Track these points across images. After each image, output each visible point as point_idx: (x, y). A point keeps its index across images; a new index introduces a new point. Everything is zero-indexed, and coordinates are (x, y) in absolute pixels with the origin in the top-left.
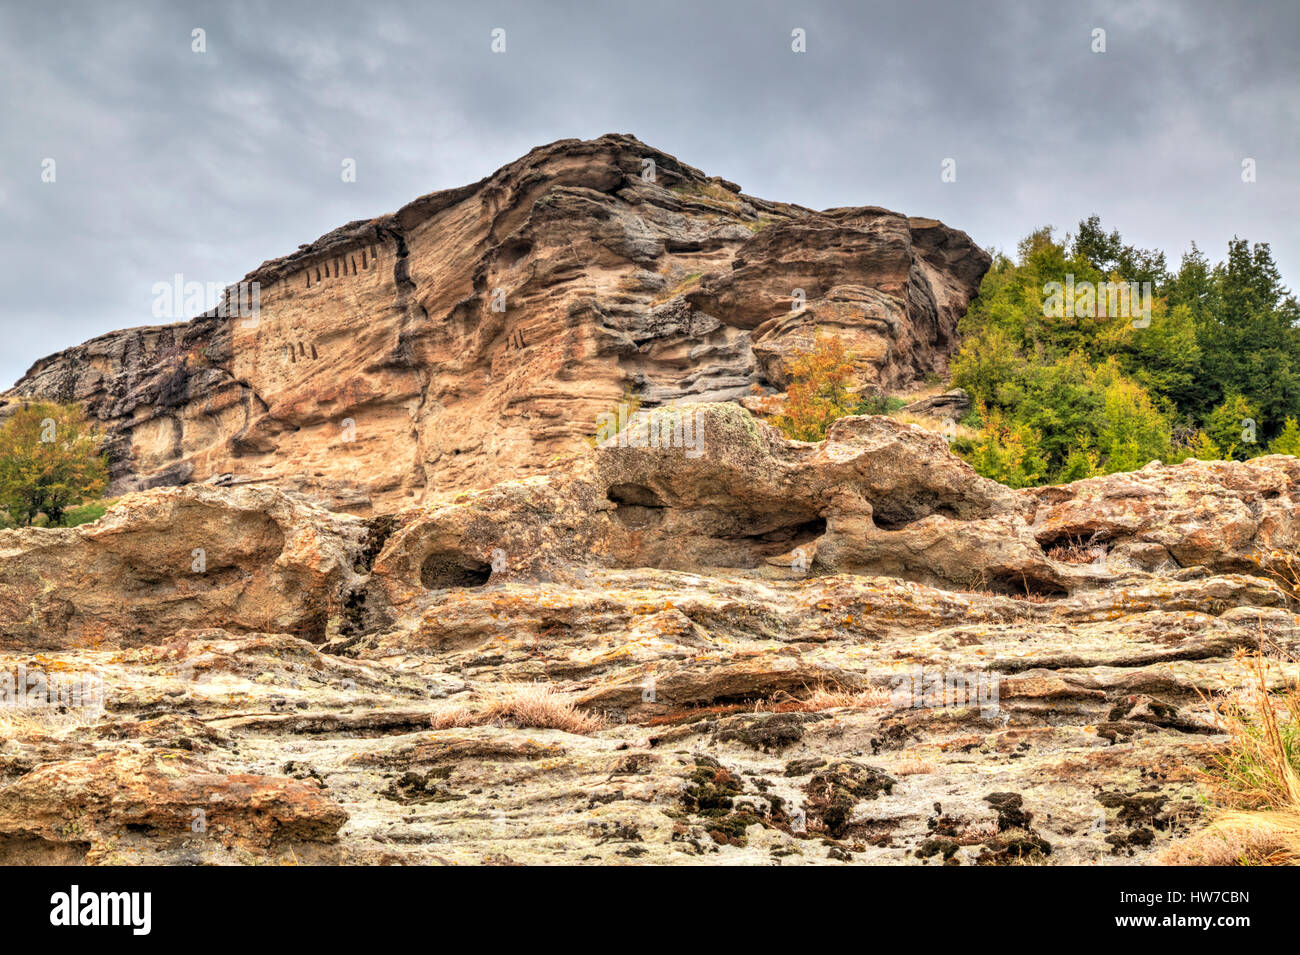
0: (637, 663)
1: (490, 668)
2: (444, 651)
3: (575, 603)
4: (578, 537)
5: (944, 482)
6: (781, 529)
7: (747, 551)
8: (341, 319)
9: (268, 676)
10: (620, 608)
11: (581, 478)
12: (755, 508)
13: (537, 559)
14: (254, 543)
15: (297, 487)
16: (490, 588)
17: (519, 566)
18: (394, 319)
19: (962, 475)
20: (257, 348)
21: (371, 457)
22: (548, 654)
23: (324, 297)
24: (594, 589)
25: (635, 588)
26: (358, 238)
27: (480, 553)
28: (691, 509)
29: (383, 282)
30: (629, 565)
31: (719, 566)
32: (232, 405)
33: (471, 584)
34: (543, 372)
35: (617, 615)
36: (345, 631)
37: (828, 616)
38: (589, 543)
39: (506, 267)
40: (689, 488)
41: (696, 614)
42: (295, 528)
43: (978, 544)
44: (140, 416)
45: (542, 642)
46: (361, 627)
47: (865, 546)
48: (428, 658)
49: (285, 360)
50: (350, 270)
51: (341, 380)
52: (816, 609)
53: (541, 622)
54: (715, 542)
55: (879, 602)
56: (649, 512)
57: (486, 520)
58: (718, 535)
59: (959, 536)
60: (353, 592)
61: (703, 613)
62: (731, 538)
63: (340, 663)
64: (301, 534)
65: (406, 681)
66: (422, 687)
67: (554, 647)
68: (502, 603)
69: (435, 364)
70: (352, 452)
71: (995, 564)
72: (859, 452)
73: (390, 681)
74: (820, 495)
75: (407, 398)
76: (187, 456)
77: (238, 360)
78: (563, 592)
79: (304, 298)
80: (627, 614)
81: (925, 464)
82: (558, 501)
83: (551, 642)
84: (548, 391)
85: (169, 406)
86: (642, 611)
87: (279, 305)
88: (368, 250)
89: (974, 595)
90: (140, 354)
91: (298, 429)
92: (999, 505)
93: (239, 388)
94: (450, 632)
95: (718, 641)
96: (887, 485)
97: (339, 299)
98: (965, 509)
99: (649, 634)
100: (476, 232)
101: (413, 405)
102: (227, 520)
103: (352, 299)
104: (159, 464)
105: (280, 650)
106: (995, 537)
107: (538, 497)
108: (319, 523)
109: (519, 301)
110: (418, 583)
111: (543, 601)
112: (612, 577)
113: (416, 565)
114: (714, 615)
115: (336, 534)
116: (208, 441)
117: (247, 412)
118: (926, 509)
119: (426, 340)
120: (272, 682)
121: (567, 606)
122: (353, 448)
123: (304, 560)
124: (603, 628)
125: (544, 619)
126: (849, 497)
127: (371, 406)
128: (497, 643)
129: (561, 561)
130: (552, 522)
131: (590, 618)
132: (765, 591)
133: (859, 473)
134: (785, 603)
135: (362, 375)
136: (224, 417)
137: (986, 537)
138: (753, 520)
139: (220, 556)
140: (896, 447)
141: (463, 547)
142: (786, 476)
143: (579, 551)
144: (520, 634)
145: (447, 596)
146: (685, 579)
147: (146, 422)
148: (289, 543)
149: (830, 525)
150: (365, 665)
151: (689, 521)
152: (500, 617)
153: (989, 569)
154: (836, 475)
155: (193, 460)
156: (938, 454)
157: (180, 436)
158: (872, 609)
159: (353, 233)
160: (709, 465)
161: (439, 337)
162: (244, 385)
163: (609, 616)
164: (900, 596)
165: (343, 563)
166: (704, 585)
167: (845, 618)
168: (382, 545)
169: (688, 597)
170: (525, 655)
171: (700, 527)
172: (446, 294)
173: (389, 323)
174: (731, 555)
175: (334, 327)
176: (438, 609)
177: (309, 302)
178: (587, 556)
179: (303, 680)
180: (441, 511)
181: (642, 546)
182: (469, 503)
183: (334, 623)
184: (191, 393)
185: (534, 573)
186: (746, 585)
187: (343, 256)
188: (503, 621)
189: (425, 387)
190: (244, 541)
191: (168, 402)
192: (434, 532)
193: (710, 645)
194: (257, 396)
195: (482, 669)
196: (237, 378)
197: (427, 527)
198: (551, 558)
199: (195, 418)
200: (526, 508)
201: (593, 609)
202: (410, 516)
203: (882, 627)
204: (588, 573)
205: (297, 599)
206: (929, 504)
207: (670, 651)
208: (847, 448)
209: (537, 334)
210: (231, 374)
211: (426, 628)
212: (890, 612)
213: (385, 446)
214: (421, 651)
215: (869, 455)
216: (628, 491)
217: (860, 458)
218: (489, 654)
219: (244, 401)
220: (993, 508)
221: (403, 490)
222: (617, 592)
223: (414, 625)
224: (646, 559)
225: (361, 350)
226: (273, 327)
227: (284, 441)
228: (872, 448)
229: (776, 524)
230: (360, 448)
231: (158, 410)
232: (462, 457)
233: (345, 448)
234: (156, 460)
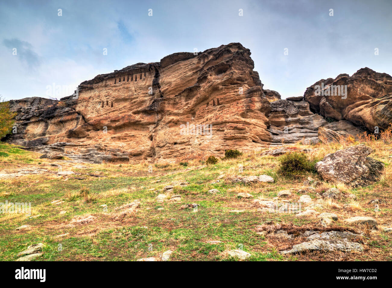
8: (126, 95)
15: (96, 149)
18: (148, 98)
20: (88, 101)
21: (131, 142)
23: (121, 87)
26: (141, 68)
29: (147, 84)
32: (72, 120)
34: (233, 112)
39: (215, 75)
44: (33, 120)
49: (99, 106)
50: (134, 79)
51: (120, 115)
69: (168, 111)
70: (121, 140)
75: (150, 124)
76: (47, 136)
77: (79, 105)
79: (112, 87)
84: (236, 120)
85: (46, 118)
87: (101, 89)
88: (143, 74)
90: (38, 104)
91: (98, 130)
93: (77, 114)
97: (127, 88)
101: (151, 127)
103: (133, 89)
104: (35, 137)
109: (221, 87)
116: (57, 132)
117: (77, 123)
119: (166, 102)
122: (123, 139)
127: (136, 125)
135: (132, 114)
136: (67, 124)
147: (34, 122)
155: (49, 137)
157: (47, 129)
159: (140, 66)
161: (172, 102)
162: (79, 113)
172: (176, 89)
175: (123, 97)
177: (114, 88)
184: (56, 114)
187: (132, 75)
189: (159, 120)
191: (45, 116)
194: (83, 118)
196: (77, 111)
199: (54, 123)
209: (227, 100)
210: (74, 109)
213: (138, 139)
219: (77, 119)
221: (143, 157)
225: (132, 106)
226: (97, 95)
227: (92, 134)
230: (126, 139)
231: (40, 118)
232: (177, 146)
233: (119, 138)
234: (34, 135)
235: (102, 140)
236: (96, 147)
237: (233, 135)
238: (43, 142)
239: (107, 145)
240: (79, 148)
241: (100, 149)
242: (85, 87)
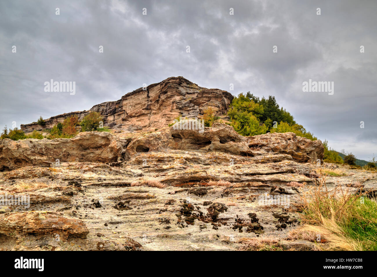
0: (175, 169)
1: (147, 168)
2: (139, 164)
3: (164, 156)
4: (166, 143)
5: (233, 135)
6: (203, 143)
7: (197, 146)
8: (139, 102)
9: (100, 172)
10: (173, 158)
11: (167, 132)
12: (198, 139)
13: (158, 148)
14: (105, 142)
16: (149, 153)
17: (154, 149)
19: (236, 134)
20: (126, 105)
21: (142, 122)
22: (159, 166)
23: (136, 98)
24: (168, 154)
25: (176, 153)
27: (147, 146)
28: (187, 139)
29: (145, 96)
30: (175, 149)
31: (192, 149)
32: (122, 114)
33: (146, 152)
34: (168, 111)
35: (172, 159)
36: (121, 160)
37: (211, 160)
38: (168, 145)
39: (163, 95)
40: (187, 135)
41: (187, 159)
42: (112, 140)
43: (238, 147)
44: (109, 115)
45: (158, 164)
46: (124, 159)
47: (218, 146)
48: (136, 166)
49: (130, 107)
50: (141, 95)
51: (138, 111)
52: (209, 158)
53: (158, 160)
54: (191, 145)
55: (220, 157)
56: (179, 139)
57: (149, 140)
58: (192, 143)
59: (235, 145)
60: (123, 152)
61: (188, 159)
62: (194, 144)
63: (115, 169)
64: (114, 141)
65: (129, 173)
66: (132, 174)
67: (160, 165)
68: (151, 156)
69: (152, 109)
71: (241, 151)
72: (218, 130)
73: (126, 172)
74: (210, 137)
75: (148, 114)
76: (115, 121)
77: (124, 107)
78: (162, 154)
80: (174, 159)
81: (230, 132)
82: (162, 137)
83: (160, 163)
84: (169, 114)
85: (113, 113)
86: (177, 158)
87: (130, 99)
88: (143, 92)
89: (238, 156)
90: (109, 105)
91: (132, 117)
92: (242, 140)
94: (140, 161)
95: (191, 164)
96: (222, 136)
97: (139, 99)
98: (236, 140)
99: (178, 163)
100: (159, 90)
102: (99, 138)
103: (141, 99)
105: (103, 167)
106: (242, 146)
107: (159, 136)
108: (117, 139)
109: (165, 100)
110: (135, 151)
111: (158, 156)
112: (172, 151)
113: (135, 148)
114: (190, 159)
115: (120, 141)
116: (119, 119)
117: (125, 115)
118: (229, 140)
119: (151, 105)
120: (100, 174)
121: (163, 157)
123: (114, 146)
124: (169, 161)
125: (158, 159)
126: (216, 138)
127: (143, 115)
128: (149, 164)
129: (162, 148)
130: (161, 141)
131: (167, 159)
132: (200, 155)
133: (218, 133)
134: (203, 157)
135: (142, 110)
137: (240, 146)
138: (198, 141)
139: (98, 145)
140: (224, 129)
141: (144, 145)
142: (204, 133)
143: (166, 146)
144: (154, 162)
145: (140, 154)
146: (185, 152)
147: (110, 115)
148: (111, 143)
149: (212, 142)
150: (121, 169)
151: (186, 141)
152: (150, 158)
153: (240, 151)
154: (213, 133)
155: (116, 121)
156: (232, 130)
157: (115, 118)
158: (219, 159)
159: (141, 89)
160: (191, 131)
161: (153, 105)
162: (124, 111)
163: (171, 159)
164: (224, 156)
165: (121, 147)
166: (188, 153)
167: (214, 160)
168: (129, 144)
169: (185, 156)
170: (154, 166)
171: (188, 142)
172: (154, 99)
173: (146, 103)
174: (194, 147)
176: (138, 157)
177: (134, 99)
178: (167, 147)
179: (107, 173)
180: (140, 138)
181: (178, 145)
182: (145, 137)
183: (119, 158)
184: (116, 112)
185: (157, 150)
186: (196, 153)
187: (139, 92)
188: (151, 159)
189: (151, 112)
190: (103, 142)
192: (139, 142)
193: (189, 165)
194: (126, 112)
195: (146, 169)
197: (137, 141)
198: (160, 147)
199: (117, 115)
200: (156, 138)
201: (168, 158)
202: (134, 139)
203: (221, 162)
204: (167, 150)
205: (112, 153)
207: (182, 167)
208: (216, 129)
209: (167, 105)
210: (122, 109)
211: (136, 160)
212: (222, 159)
213: (145, 120)
214: (135, 165)
215: (220, 130)
216: (176, 135)
217: (218, 131)
218: (147, 166)
219: (124, 113)
220: (241, 140)
221: (147, 127)
222: (172, 154)
223: (133, 159)
224: (178, 148)
225: (142, 106)
226: (129, 102)
227: (130, 119)
228: (220, 129)
229: (202, 142)
231: (111, 114)
232: (156, 123)
233: (139, 121)
234: (111, 121)
235: (133, 122)
236: (131, 125)
237: (167, 119)
238: (115, 124)
239: (135, 124)
240: (126, 126)
241: (133, 126)
242: (125, 98)
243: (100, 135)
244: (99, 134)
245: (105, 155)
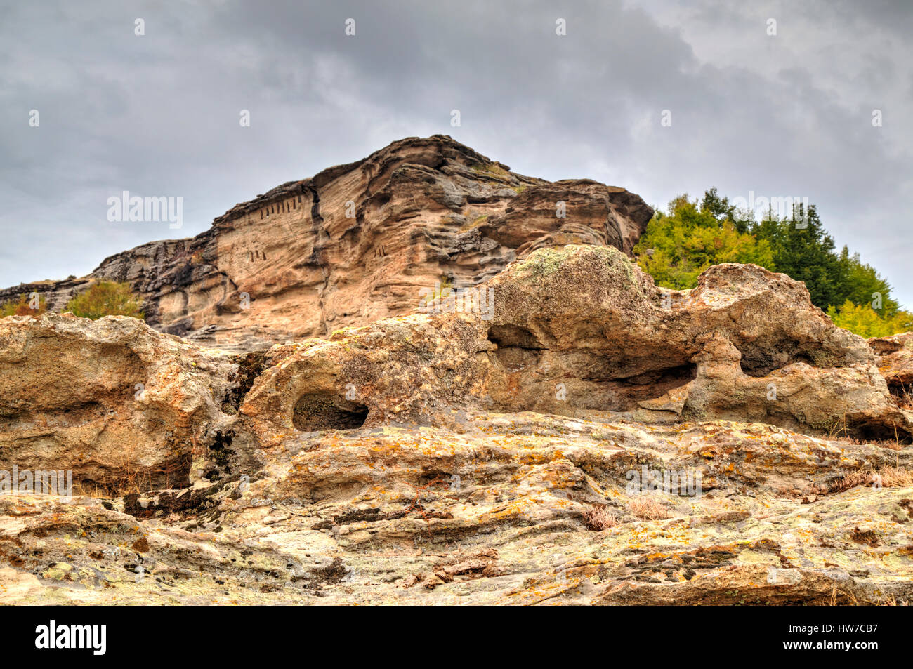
0: (531, 523)
1: (363, 524)
2: (314, 501)
3: (458, 451)
4: (458, 379)
5: (807, 331)
6: (647, 373)
7: (613, 393)
8: (280, 237)
9: (64, 566)
10: (507, 457)
11: (463, 317)
12: (627, 352)
13: (416, 401)
14: (115, 377)
16: (366, 431)
17: (397, 408)
18: (311, 238)
19: (823, 325)
20: (232, 253)
21: (295, 317)
22: (428, 507)
23: (271, 224)
24: (476, 435)
25: (518, 433)
26: (291, 192)
28: (567, 352)
29: (305, 217)
30: (506, 408)
31: (588, 408)
32: (216, 286)
33: (347, 426)
35: (503, 465)
36: (210, 475)
37: (711, 464)
38: (469, 385)
39: (375, 209)
40: (567, 331)
41: (586, 463)
42: (159, 363)
43: (840, 391)
44: (164, 291)
45: (423, 494)
46: (228, 470)
47: (734, 392)
48: (297, 509)
49: (247, 260)
50: (286, 209)
51: (279, 272)
52: (699, 457)
53: (421, 471)
54: (586, 385)
55: (760, 450)
56: (526, 354)
57: (363, 359)
58: (588, 378)
59: (823, 383)
60: (219, 433)
61: (592, 463)
62: (600, 381)
63: (173, 542)
64: (165, 369)
65: (260, 560)
66: (280, 567)
67: (435, 499)
68: (379, 450)
69: (333, 264)
70: (284, 314)
71: (854, 411)
72: (733, 299)
73: (239, 559)
74: (694, 341)
75: (317, 283)
76: (190, 314)
77: (221, 260)
78: (444, 437)
79: (259, 225)
80: (513, 464)
81: (793, 313)
82: (439, 340)
83: (433, 493)
85: (181, 286)
86: (530, 460)
87: (245, 229)
88: (297, 198)
89: (845, 442)
90: (165, 255)
91: (254, 300)
92: (854, 354)
93: (221, 276)
94: (321, 480)
95: (609, 493)
96: (754, 332)
97: (279, 226)
98: (821, 357)
99: (538, 488)
100: (359, 189)
101: (320, 288)
102: (86, 352)
103: (287, 226)
104: (174, 318)
105: (87, 528)
106: (856, 385)
107: (419, 335)
108: (185, 359)
109: (383, 229)
110: (290, 425)
111: (424, 448)
112: (494, 422)
113: (288, 405)
114: (603, 465)
115: (204, 370)
116: (202, 306)
117: (225, 290)
118: (785, 357)
119: (328, 251)
120: (68, 577)
121: (449, 454)
122: (285, 311)
123: (167, 398)
124: (488, 478)
125: (425, 468)
126: (722, 343)
127: (298, 287)
128: (372, 495)
129: (440, 403)
130: (432, 362)
131: (474, 468)
132: (646, 437)
133: (732, 320)
134: (665, 450)
135: (292, 270)
136: (212, 292)
137: (848, 384)
138: (622, 365)
139: (80, 391)
140: (768, 296)
141: (338, 387)
142: (662, 321)
143: (458, 393)
144: (398, 484)
145: (320, 440)
146: (568, 425)
147: (168, 294)
148: (152, 379)
149: (701, 369)
150: (208, 540)
151: (564, 363)
152: (377, 465)
153: (848, 416)
154: (710, 320)
155: (193, 317)
156: (803, 303)
157: (187, 302)
158: (752, 457)
159: (288, 188)
160: (591, 309)
161: (336, 249)
162: (224, 274)
163: (495, 466)
164: (780, 444)
165: (209, 401)
166: (587, 432)
167: (727, 466)
168: (252, 384)
169: (577, 446)
170: (403, 508)
171: (573, 370)
172: (340, 224)
173: (308, 240)
174: (599, 396)
175: (276, 242)
176: (308, 455)
177: (262, 228)
178: (467, 397)
179: (117, 571)
180: (315, 349)
181: (519, 388)
182: (345, 340)
183: (199, 465)
184: (193, 278)
185: (413, 416)
186: (628, 430)
187: (282, 201)
188: (380, 470)
189: (327, 278)
190: (105, 375)
191: (180, 283)
192: (308, 371)
193: (602, 500)
194: (231, 281)
195: (355, 526)
196: (220, 270)
197: (300, 365)
198: (430, 400)
199: (195, 293)
200: (406, 347)
201: (477, 457)
202: (283, 353)
203: (761, 475)
204: (469, 417)
205: (161, 439)
206: (788, 352)
207: (564, 508)
208: (722, 296)
209: (392, 248)
210: (217, 268)
211: (295, 476)
212: (770, 460)
213: (304, 311)
214: (289, 501)
215: (743, 302)
216: (507, 332)
217: (735, 306)
218: (363, 507)
219: (223, 283)
220: (848, 358)
222: (500, 438)
223: (280, 471)
224: (523, 402)
225: (292, 256)
226: (241, 241)
228: (745, 296)
229: (644, 368)
230: (289, 311)
231: (174, 287)
233: (281, 311)
234: (173, 316)
235: (260, 316)
236: (252, 330)
237: (394, 304)
238: (187, 326)
239: (267, 324)
240: (232, 333)
241: (258, 332)
242: (225, 224)
243: (90, 335)
244: (81, 330)
245: (119, 447)
